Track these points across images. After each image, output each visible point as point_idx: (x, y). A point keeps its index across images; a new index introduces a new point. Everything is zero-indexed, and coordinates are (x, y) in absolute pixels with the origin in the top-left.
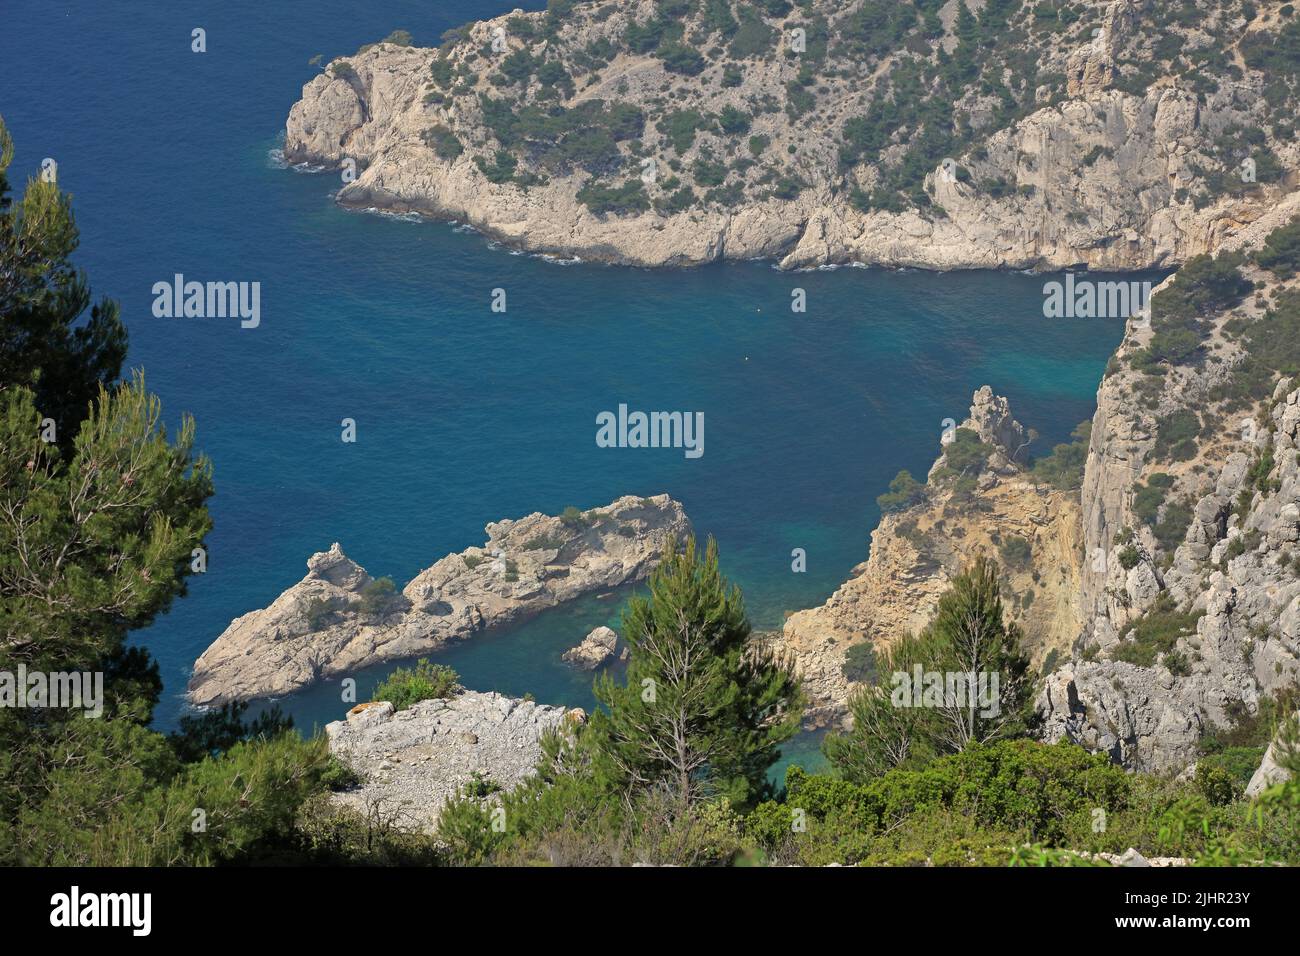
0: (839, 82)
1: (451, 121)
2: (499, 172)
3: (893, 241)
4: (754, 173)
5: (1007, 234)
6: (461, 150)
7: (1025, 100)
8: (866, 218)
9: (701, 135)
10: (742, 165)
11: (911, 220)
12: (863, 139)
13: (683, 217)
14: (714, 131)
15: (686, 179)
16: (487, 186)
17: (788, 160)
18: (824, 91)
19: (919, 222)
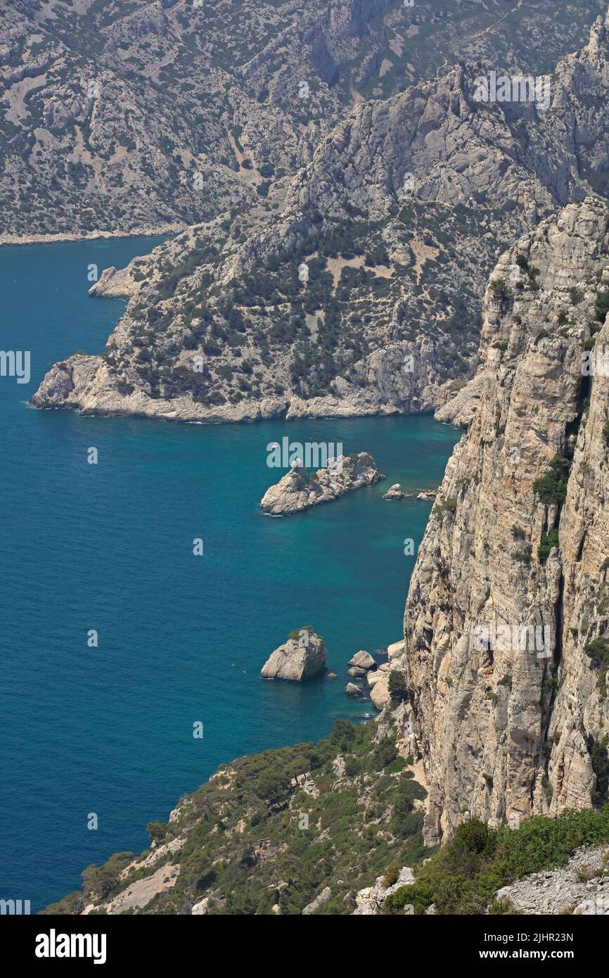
0: (278, 353)
1: (125, 378)
2: (155, 395)
3: (325, 407)
4: (262, 386)
5: (368, 401)
6: (133, 389)
7: (365, 349)
8: (308, 401)
9: (235, 374)
10: (257, 383)
11: (330, 399)
12: (298, 372)
13: (242, 403)
14: (239, 372)
15: (237, 390)
16: (151, 401)
17: (274, 380)
18: (274, 356)
19: (333, 399)
